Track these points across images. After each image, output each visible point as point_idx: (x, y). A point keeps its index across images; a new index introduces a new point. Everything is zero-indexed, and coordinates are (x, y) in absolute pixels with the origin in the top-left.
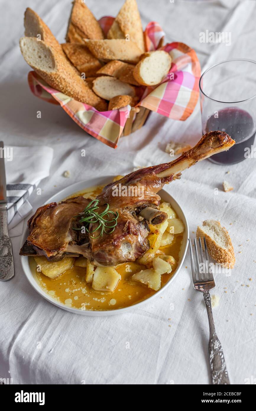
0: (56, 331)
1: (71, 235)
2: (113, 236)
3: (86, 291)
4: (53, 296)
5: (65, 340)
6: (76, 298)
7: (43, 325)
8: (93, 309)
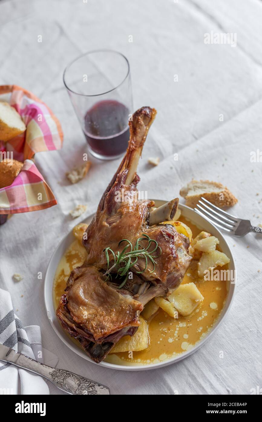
0: (207, 376)
1: (126, 294)
2: (166, 253)
3: (183, 323)
4: (169, 358)
5: (224, 372)
6: (186, 336)
7: (193, 386)
8: (209, 327)
